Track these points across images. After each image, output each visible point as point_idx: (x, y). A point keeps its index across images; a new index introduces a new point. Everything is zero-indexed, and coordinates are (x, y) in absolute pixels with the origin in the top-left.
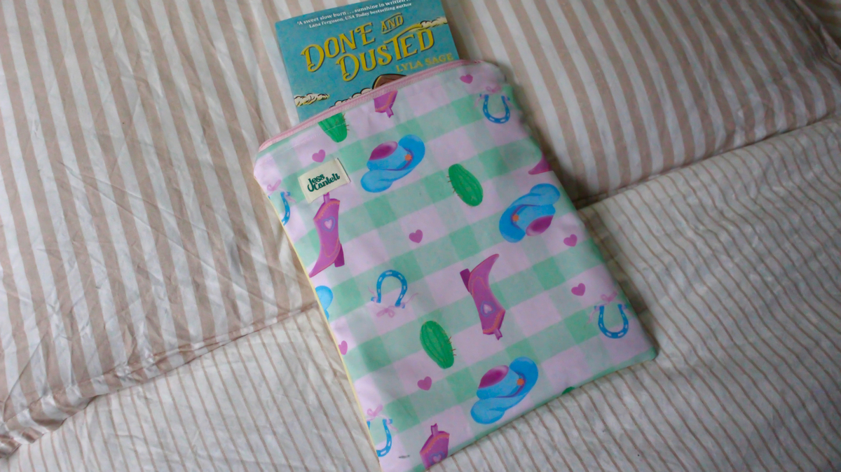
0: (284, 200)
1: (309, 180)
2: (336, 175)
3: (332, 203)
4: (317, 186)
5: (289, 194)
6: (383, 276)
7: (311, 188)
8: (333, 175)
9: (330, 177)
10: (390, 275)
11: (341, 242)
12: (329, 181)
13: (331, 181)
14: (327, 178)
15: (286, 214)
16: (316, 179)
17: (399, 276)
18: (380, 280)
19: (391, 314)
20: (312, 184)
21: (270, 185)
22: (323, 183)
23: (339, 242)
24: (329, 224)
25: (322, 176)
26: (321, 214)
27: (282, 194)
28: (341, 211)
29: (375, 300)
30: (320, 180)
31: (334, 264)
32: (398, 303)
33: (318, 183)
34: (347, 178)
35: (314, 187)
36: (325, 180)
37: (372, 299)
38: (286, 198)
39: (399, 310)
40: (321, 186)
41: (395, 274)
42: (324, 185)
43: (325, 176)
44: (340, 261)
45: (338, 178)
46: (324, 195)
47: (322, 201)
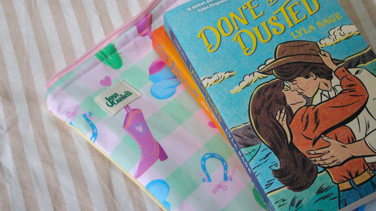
0: (88, 120)
1: (106, 98)
2: (128, 92)
3: (136, 112)
4: (115, 102)
5: (90, 114)
6: (204, 159)
7: (110, 104)
8: (125, 92)
9: (123, 94)
10: (209, 157)
11: (157, 141)
12: (123, 97)
13: (126, 97)
14: (121, 95)
15: (93, 131)
16: (112, 97)
17: (216, 156)
18: (203, 163)
19: (224, 188)
20: (110, 101)
21: (69, 113)
22: (119, 98)
23: (155, 141)
24: (140, 129)
25: (116, 95)
26: (129, 123)
27: (85, 116)
28: (146, 117)
29: (206, 180)
30: (116, 97)
31: (159, 159)
32: (226, 178)
33: (115, 99)
34: (137, 93)
35: (113, 104)
36: (120, 96)
37: (204, 180)
38: (89, 118)
39: (228, 184)
40: (118, 101)
41: (212, 156)
42: (121, 100)
43: (119, 94)
44: (163, 156)
45: (131, 94)
46: (125, 107)
47: (124, 112)
